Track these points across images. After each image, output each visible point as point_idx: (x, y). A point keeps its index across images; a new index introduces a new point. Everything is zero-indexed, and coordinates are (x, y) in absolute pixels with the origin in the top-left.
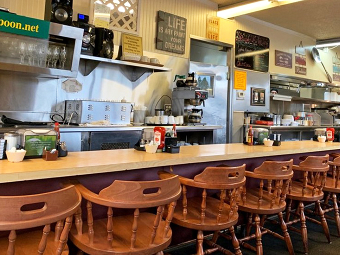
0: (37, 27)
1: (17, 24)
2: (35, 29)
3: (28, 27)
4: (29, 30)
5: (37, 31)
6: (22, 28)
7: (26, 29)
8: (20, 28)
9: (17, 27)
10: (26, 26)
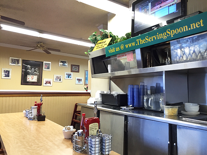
0: (201, 21)
1: (184, 27)
2: (200, 24)
3: (193, 25)
4: (195, 28)
5: (202, 25)
6: (188, 29)
7: (192, 28)
8: (187, 30)
9: (185, 31)
10: (191, 25)
